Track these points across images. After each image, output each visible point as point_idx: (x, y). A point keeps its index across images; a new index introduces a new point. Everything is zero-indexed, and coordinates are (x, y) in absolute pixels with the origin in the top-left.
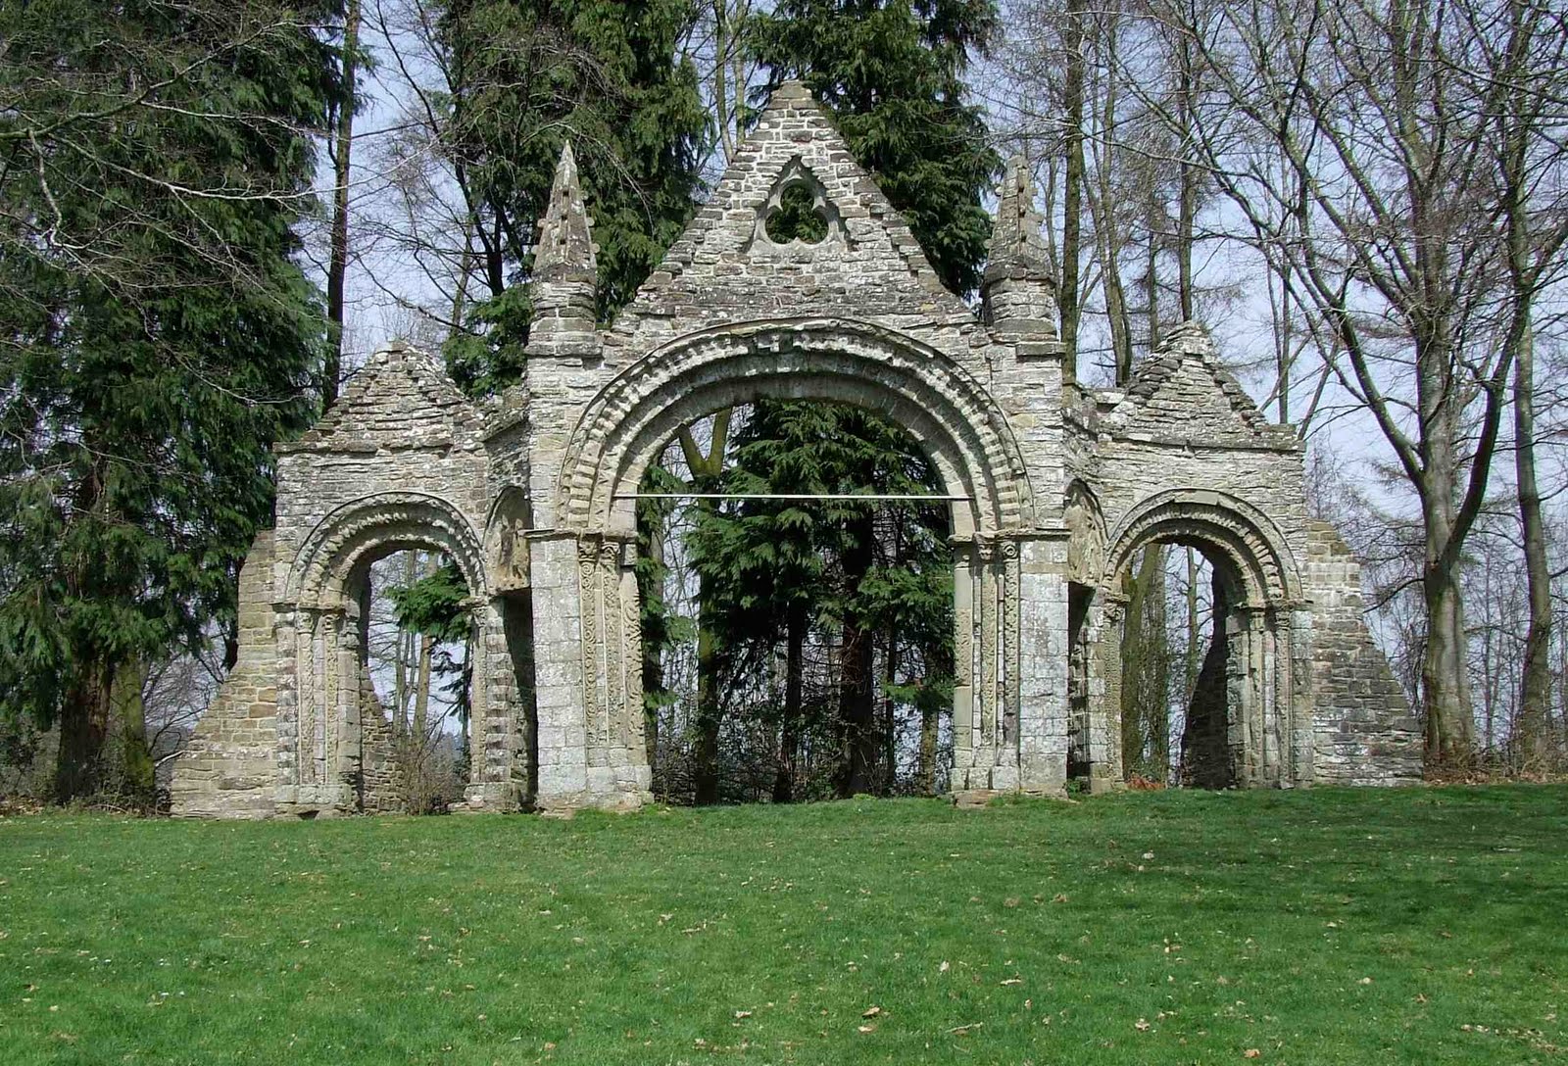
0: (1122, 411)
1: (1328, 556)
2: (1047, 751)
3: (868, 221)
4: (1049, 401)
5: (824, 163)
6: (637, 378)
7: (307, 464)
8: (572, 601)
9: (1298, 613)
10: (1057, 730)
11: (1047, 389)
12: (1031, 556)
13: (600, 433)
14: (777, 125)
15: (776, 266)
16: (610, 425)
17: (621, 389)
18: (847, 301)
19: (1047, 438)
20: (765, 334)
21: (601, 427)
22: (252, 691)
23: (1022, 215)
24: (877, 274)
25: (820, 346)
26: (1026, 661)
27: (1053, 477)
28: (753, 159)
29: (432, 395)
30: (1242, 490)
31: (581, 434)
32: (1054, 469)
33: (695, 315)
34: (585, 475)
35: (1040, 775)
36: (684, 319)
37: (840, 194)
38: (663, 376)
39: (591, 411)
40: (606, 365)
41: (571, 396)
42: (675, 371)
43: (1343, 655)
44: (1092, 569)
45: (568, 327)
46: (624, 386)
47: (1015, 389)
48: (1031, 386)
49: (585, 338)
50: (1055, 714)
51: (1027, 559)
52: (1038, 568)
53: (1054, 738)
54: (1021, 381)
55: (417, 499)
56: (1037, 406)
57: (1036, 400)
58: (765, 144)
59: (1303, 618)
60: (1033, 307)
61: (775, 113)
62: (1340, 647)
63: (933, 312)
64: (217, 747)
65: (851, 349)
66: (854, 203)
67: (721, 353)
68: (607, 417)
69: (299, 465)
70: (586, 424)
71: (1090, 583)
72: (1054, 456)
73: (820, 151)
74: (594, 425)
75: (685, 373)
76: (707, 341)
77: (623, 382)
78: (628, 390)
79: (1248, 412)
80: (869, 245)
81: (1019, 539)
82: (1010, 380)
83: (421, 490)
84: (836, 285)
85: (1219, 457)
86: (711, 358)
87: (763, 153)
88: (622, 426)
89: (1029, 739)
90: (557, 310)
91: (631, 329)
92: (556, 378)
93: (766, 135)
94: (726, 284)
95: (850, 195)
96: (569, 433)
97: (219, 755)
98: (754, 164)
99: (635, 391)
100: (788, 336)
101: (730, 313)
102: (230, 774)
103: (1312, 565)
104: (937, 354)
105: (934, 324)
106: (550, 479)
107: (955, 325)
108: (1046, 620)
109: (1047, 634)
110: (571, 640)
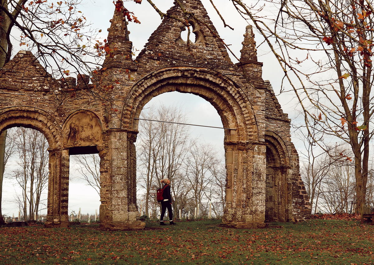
2: (260, 210)
3: (212, 38)
4: (262, 102)
8: (125, 154)
10: (263, 204)
12: (257, 150)
13: (134, 96)
14: (188, 2)
15: (186, 48)
16: (137, 94)
17: (142, 83)
19: (261, 114)
20: (187, 71)
24: (214, 56)
27: (262, 126)
30: (278, 132)
31: (128, 96)
32: (263, 123)
34: (128, 110)
35: (258, 218)
36: (162, 62)
38: (155, 80)
39: (133, 89)
40: (138, 73)
42: (159, 79)
48: (258, 97)
50: (262, 199)
52: (259, 153)
53: (262, 206)
56: (259, 103)
57: (259, 101)
59: (290, 171)
63: (233, 71)
65: (211, 79)
66: (208, 32)
67: (174, 75)
68: (137, 91)
72: (263, 119)
73: (200, 13)
75: (162, 80)
77: (144, 80)
78: (144, 83)
79: (279, 109)
80: (212, 46)
81: (254, 144)
85: (274, 121)
86: (170, 76)
99: (146, 84)
100: (193, 72)
105: (233, 74)
107: (238, 75)
108: (260, 170)
109: (261, 174)
110: (124, 167)
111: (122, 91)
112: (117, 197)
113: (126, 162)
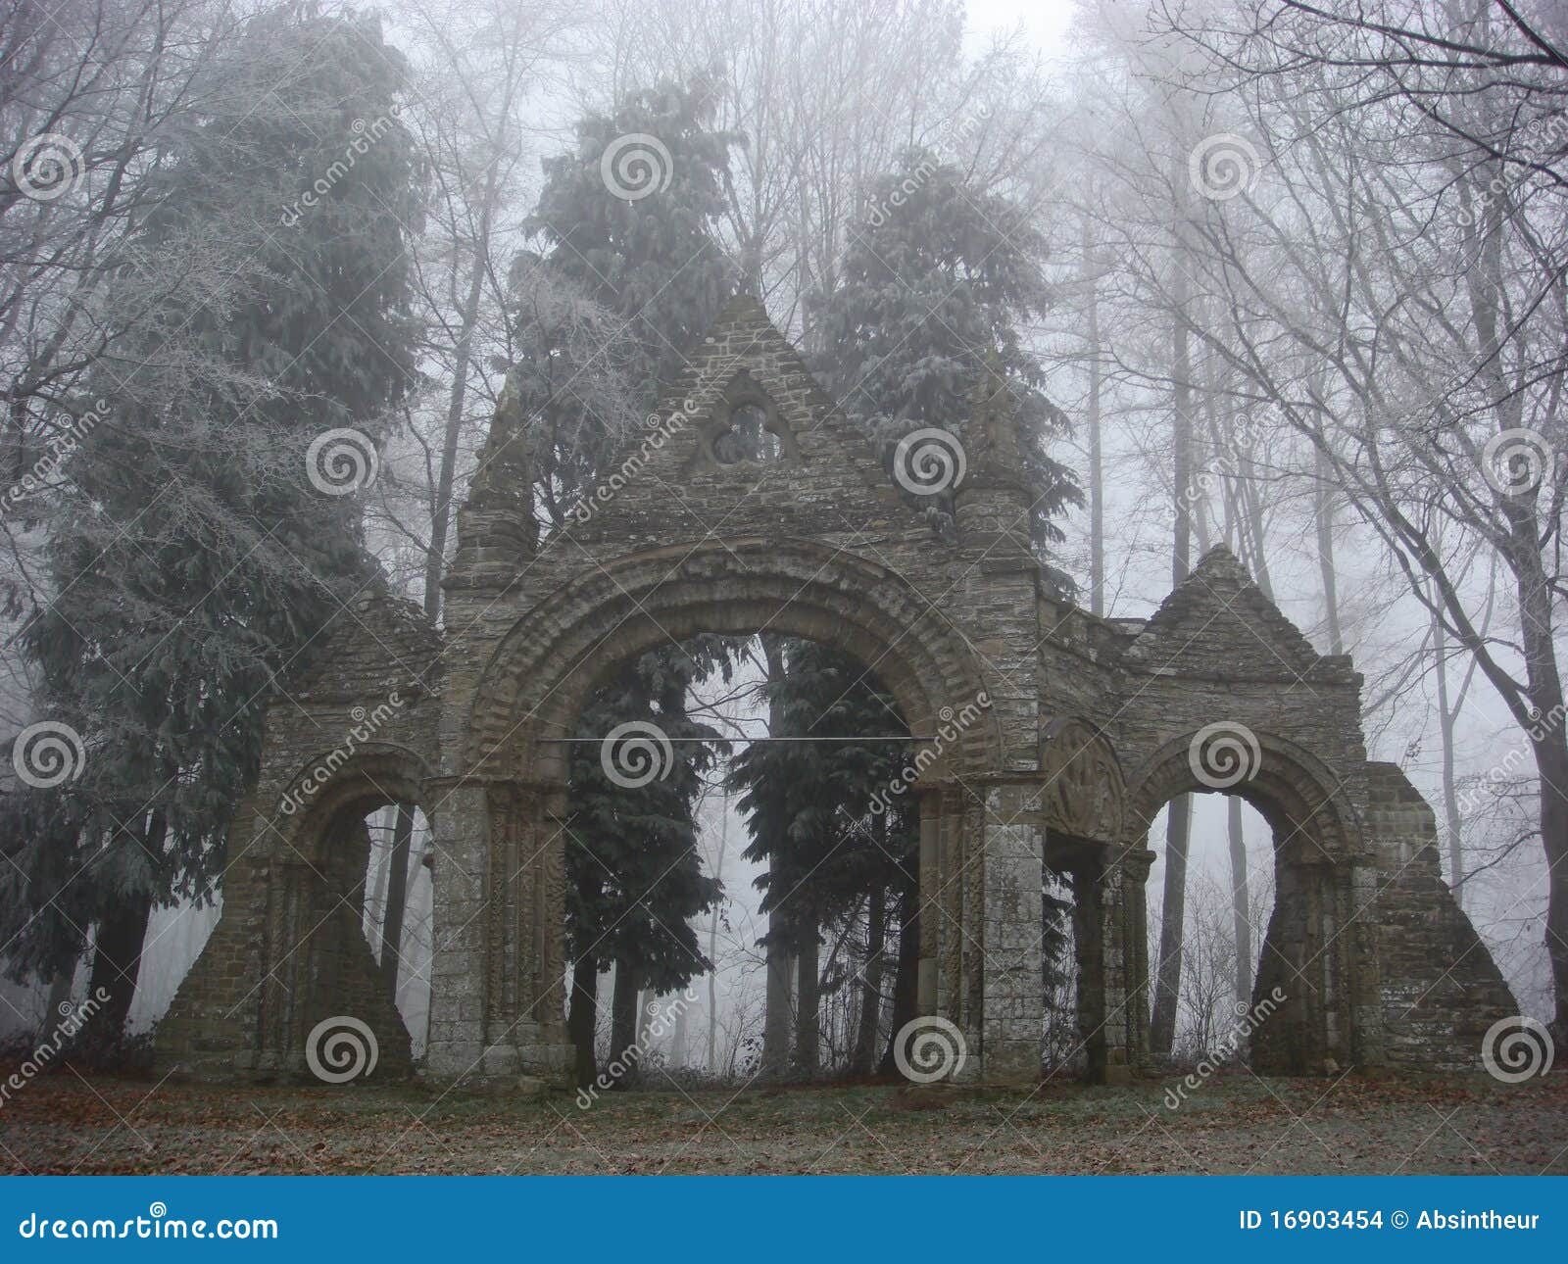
0: (1142, 644)
1: (1396, 804)
2: (1015, 1037)
3: (820, 434)
4: (1019, 624)
5: (773, 375)
6: (557, 609)
7: (290, 716)
8: (476, 856)
9: (1359, 869)
10: (1029, 1012)
11: (1017, 610)
12: (997, 804)
13: (517, 670)
14: (723, 339)
15: (718, 486)
16: (528, 661)
17: (539, 622)
18: (791, 520)
19: (1017, 666)
20: (696, 556)
21: (519, 663)
22: (231, 949)
23: (992, 419)
24: (829, 491)
25: (756, 569)
26: (990, 929)
27: (1024, 711)
28: (696, 375)
29: (407, 643)
30: (1286, 729)
31: (495, 672)
32: (1025, 702)
33: (623, 540)
34: (498, 716)
35: (1005, 1066)
36: (610, 545)
37: (791, 407)
38: (586, 608)
39: (508, 646)
40: (527, 596)
41: (487, 631)
42: (598, 601)
43: (1418, 918)
44: (1104, 821)
45: (488, 557)
46: (543, 618)
47: (980, 611)
48: (999, 608)
49: (504, 568)
50: (1027, 993)
51: (993, 807)
52: (1006, 817)
53: (1025, 1022)
54: (987, 602)
55: (386, 750)
56: (1007, 630)
57: (1005, 623)
58: (711, 358)
59: (1364, 875)
60: (1001, 519)
61: (722, 327)
62: (1414, 907)
63: (885, 528)
64: (196, 1006)
65: (793, 572)
66: (806, 415)
67: (648, 580)
68: (525, 651)
69: (284, 717)
70: (501, 660)
71: (1102, 837)
72: (1025, 687)
73: (769, 363)
74: (511, 662)
75: (608, 602)
76: (633, 567)
77: (542, 614)
78: (547, 624)
79: (1292, 642)
80: (822, 460)
81: (984, 784)
82: (974, 600)
83: (390, 741)
84: (784, 504)
86: (638, 586)
87: (708, 369)
88: (541, 662)
89: (994, 1023)
90: (478, 540)
91: (554, 557)
92: (471, 612)
93: (711, 350)
94: (663, 508)
95: (802, 408)
96: (483, 670)
97: (198, 1016)
98: (698, 381)
99: (555, 623)
100: (720, 559)
101: (659, 537)
102: (205, 1036)
103: (1378, 814)
104: (889, 575)
105: (887, 540)
106: (460, 720)
107: (911, 541)
108: (1015, 879)
109: (1016, 896)
110: (471, 899)
111: (476, 659)
112: (446, 996)
113: (478, 882)
